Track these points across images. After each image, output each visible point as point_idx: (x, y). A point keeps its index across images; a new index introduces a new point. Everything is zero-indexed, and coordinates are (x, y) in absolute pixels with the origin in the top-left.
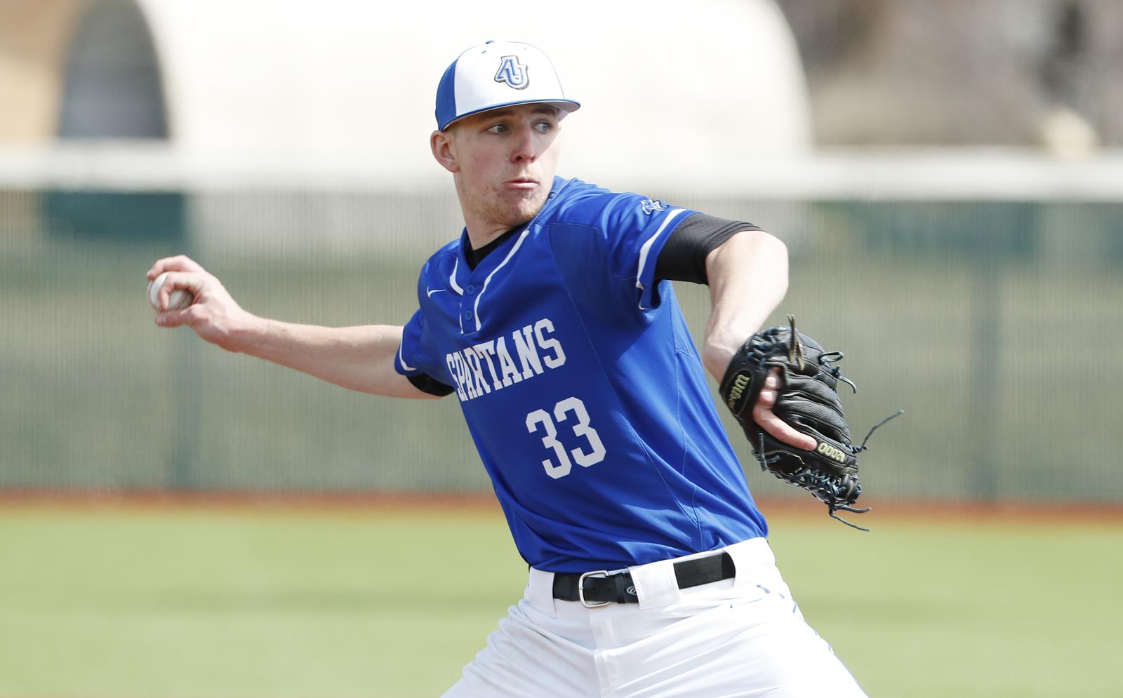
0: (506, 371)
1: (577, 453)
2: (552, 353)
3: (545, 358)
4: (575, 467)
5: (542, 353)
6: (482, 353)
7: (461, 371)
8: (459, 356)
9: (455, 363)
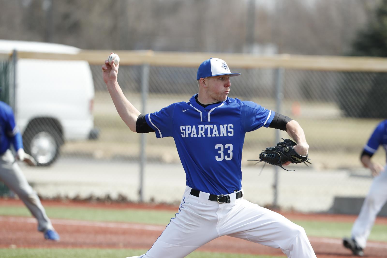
0: (214, 133)
1: (226, 157)
2: (231, 133)
3: (228, 133)
4: (224, 160)
5: (228, 132)
6: (208, 127)
7: (189, 130)
8: (190, 127)
9: (186, 128)
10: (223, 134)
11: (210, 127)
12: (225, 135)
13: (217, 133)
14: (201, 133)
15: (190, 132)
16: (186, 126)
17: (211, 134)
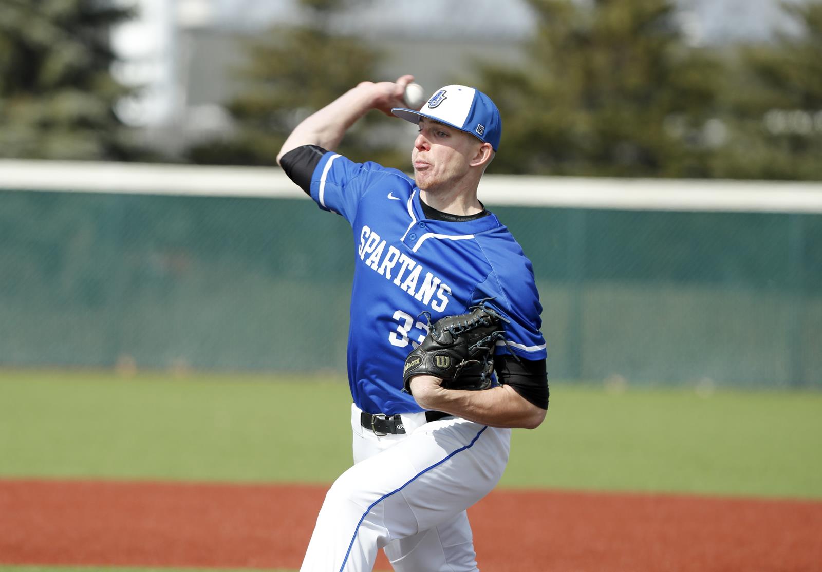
3: (434, 301)
6: (404, 261)
7: (370, 246)
8: (377, 238)
9: (370, 236)
10: (423, 296)
11: (408, 265)
12: (426, 302)
13: (413, 285)
14: (386, 266)
15: (370, 250)
16: (373, 232)
17: (403, 281)
